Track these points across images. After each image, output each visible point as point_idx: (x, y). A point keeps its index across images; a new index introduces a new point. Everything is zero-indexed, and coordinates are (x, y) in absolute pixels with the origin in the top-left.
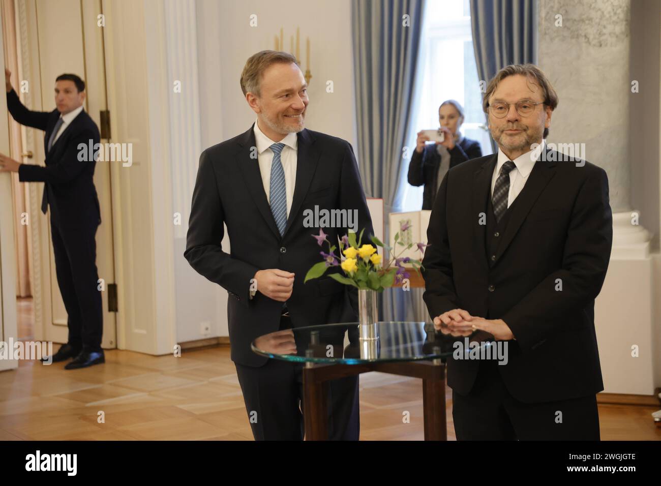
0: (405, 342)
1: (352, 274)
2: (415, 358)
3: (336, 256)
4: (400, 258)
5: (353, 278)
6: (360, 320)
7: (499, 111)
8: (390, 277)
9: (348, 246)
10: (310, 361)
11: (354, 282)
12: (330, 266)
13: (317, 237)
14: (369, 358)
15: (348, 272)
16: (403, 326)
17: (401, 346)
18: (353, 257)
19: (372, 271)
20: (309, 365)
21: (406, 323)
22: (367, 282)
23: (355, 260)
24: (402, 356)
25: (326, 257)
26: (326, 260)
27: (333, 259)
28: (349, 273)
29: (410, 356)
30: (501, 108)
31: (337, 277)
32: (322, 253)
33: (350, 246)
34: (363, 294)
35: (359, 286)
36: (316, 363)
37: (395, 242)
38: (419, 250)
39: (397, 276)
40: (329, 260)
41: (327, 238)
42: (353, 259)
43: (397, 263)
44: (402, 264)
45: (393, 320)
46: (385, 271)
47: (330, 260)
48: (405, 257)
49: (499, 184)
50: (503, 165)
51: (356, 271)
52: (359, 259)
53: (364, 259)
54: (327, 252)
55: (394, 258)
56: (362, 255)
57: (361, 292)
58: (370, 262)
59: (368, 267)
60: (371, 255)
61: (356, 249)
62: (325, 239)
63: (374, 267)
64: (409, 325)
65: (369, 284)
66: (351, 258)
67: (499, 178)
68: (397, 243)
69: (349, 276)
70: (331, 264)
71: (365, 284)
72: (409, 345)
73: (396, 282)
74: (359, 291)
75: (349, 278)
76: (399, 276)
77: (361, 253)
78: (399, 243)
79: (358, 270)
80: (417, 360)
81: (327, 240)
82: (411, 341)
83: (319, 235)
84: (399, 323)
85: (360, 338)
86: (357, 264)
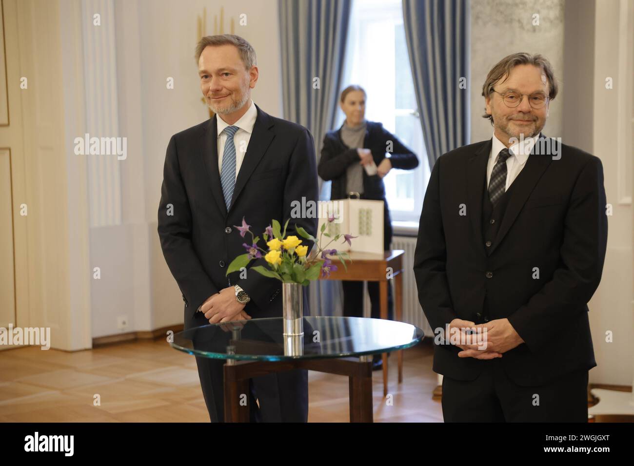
0: (332, 337)
1: (276, 267)
2: (341, 355)
3: (259, 248)
4: (327, 251)
5: (277, 271)
6: (284, 314)
7: (510, 100)
8: (315, 270)
9: (272, 237)
10: (231, 358)
11: (278, 275)
12: (253, 258)
13: (239, 228)
14: (294, 355)
15: (271, 264)
16: (330, 320)
17: (329, 342)
18: (277, 249)
19: (297, 264)
20: (230, 363)
21: (333, 317)
22: (291, 275)
23: (280, 252)
24: (329, 352)
25: (249, 249)
26: (248, 252)
27: (256, 251)
28: (273, 265)
29: (338, 352)
30: (512, 97)
31: (260, 269)
32: (245, 245)
33: (274, 238)
34: (287, 288)
35: (283, 279)
36: (238, 360)
37: (321, 234)
38: (347, 242)
39: (323, 268)
40: (251, 253)
41: (250, 228)
42: (277, 251)
43: (324, 254)
44: (329, 256)
45: (320, 314)
46: (310, 263)
47: (253, 252)
48: (331, 249)
49: (496, 171)
50: (500, 152)
51: (280, 263)
52: (284, 251)
53: (289, 251)
54: (251, 244)
55: (320, 250)
56: (286, 247)
57: (285, 286)
58: (295, 254)
59: (293, 260)
60: (296, 247)
61: (281, 241)
62: (248, 230)
63: (299, 260)
64: (336, 320)
65: (293, 277)
66: (275, 250)
67: (496, 165)
68: (323, 235)
69: (273, 269)
70: (254, 256)
71: (290, 277)
72: (337, 341)
73: (323, 275)
74: (283, 284)
75: (273, 271)
76: (326, 269)
77: (286, 244)
78: (326, 235)
79: (282, 262)
80: (344, 356)
81: (250, 231)
82: (339, 337)
83: (241, 226)
84: (327, 317)
85: (284, 334)
86: (281, 256)
